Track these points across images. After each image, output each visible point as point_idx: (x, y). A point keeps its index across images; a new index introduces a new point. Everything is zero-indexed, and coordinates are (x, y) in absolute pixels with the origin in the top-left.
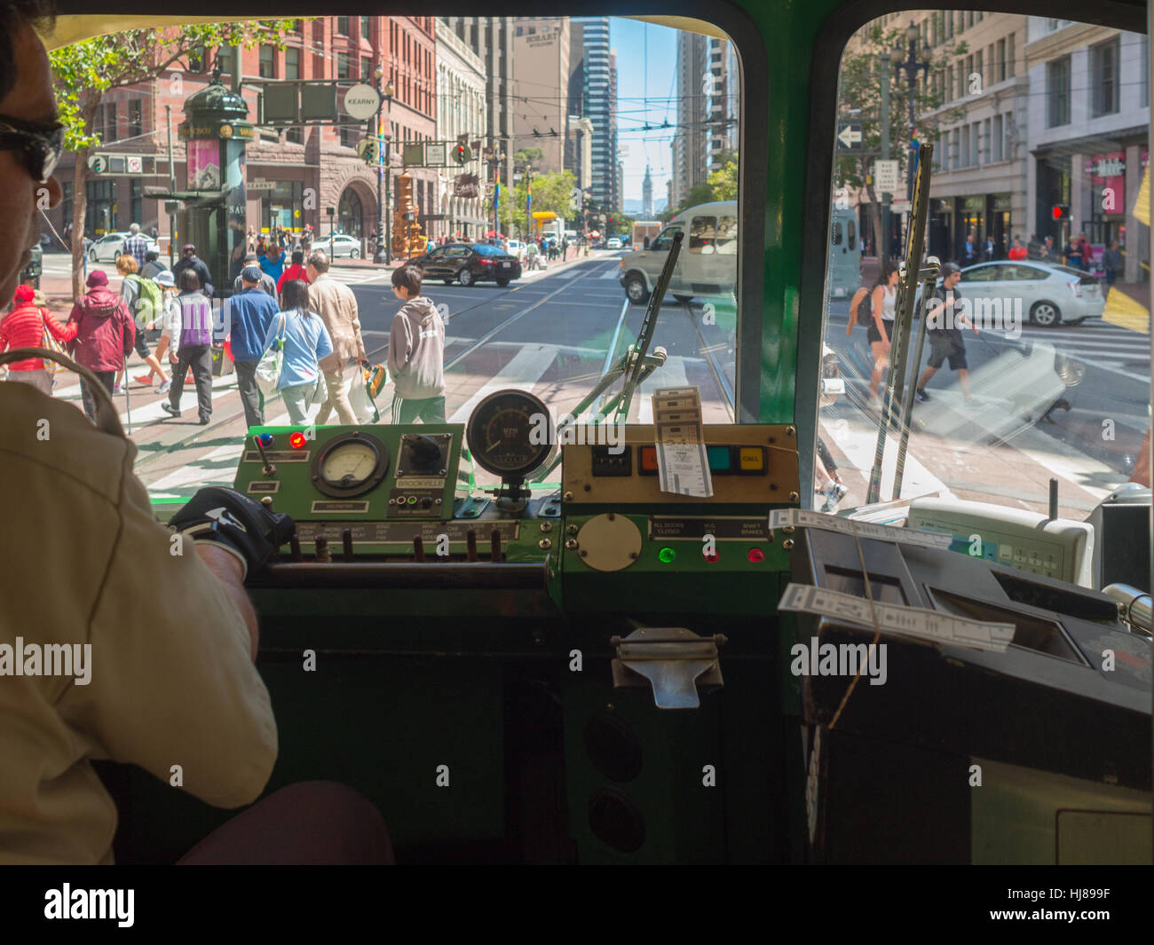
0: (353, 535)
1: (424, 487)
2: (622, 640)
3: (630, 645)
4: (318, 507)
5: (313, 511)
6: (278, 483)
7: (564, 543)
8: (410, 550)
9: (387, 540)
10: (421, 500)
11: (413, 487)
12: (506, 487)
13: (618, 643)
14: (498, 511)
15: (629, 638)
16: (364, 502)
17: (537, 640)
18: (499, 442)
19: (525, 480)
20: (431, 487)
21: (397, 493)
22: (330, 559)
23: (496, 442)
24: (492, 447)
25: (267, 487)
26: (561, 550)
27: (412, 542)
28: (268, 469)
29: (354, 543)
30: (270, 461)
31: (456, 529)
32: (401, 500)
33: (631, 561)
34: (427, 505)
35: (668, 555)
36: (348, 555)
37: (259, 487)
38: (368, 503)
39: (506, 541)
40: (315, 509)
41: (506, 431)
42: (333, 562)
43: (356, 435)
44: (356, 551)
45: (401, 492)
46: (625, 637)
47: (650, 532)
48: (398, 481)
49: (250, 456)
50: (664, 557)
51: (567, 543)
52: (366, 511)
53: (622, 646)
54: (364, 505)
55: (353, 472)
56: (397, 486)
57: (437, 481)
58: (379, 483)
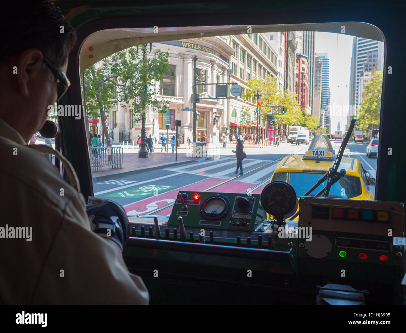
0: (214, 234)
1: (243, 218)
2: (321, 287)
3: (325, 290)
4: (202, 222)
5: (200, 224)
6: (188, 212)
7: (299, 244)
8: (235, 242)
9: (227, 237)
10: (241, 223)
11: (239, 217)
12: (276, 221)
13: (320, 289)
14: (272, 230)
15: (324, 287)
16: (219, 222)
17: (286, 283)
18: (273, 202)
19: (284, 219)
20: (245, 218)
21: (232, 219)
22: (205, 242)
23: (272, 202)
24: (271, 204)
25: (184, 213)
26: (297, 247)
27: (236, 239)
28: (185, 207)
29: (214, 237)
30: (185, 204)
31: (255, 235)
32: (234, 222)
33: (327, 255)
34: (244, 225)
35: (343, 254)
36: (211, 242)
37: (181, 213)
38: (221, 223)
39: (274, 242)
40: (201, 223)
41: (276, 197)
42: (206, 243)
43: (218, 196)
44: (214, 240)
45: (234, 219)
46: (322, 287)
47: (336, 243)
48: (233, 215)
49: (179, 202)
50: (341, 255)
51: (300, 245)
52: (220, 225)
53: (321, 290)
54: (219, 223)
55: (216, 210)
56: (233, 217)
57: (248, 216)
58: (226, 215)
